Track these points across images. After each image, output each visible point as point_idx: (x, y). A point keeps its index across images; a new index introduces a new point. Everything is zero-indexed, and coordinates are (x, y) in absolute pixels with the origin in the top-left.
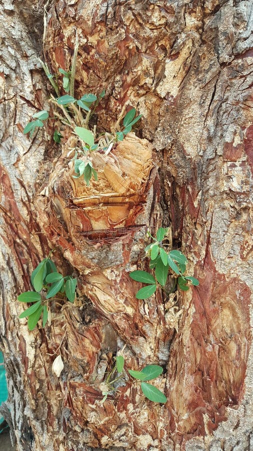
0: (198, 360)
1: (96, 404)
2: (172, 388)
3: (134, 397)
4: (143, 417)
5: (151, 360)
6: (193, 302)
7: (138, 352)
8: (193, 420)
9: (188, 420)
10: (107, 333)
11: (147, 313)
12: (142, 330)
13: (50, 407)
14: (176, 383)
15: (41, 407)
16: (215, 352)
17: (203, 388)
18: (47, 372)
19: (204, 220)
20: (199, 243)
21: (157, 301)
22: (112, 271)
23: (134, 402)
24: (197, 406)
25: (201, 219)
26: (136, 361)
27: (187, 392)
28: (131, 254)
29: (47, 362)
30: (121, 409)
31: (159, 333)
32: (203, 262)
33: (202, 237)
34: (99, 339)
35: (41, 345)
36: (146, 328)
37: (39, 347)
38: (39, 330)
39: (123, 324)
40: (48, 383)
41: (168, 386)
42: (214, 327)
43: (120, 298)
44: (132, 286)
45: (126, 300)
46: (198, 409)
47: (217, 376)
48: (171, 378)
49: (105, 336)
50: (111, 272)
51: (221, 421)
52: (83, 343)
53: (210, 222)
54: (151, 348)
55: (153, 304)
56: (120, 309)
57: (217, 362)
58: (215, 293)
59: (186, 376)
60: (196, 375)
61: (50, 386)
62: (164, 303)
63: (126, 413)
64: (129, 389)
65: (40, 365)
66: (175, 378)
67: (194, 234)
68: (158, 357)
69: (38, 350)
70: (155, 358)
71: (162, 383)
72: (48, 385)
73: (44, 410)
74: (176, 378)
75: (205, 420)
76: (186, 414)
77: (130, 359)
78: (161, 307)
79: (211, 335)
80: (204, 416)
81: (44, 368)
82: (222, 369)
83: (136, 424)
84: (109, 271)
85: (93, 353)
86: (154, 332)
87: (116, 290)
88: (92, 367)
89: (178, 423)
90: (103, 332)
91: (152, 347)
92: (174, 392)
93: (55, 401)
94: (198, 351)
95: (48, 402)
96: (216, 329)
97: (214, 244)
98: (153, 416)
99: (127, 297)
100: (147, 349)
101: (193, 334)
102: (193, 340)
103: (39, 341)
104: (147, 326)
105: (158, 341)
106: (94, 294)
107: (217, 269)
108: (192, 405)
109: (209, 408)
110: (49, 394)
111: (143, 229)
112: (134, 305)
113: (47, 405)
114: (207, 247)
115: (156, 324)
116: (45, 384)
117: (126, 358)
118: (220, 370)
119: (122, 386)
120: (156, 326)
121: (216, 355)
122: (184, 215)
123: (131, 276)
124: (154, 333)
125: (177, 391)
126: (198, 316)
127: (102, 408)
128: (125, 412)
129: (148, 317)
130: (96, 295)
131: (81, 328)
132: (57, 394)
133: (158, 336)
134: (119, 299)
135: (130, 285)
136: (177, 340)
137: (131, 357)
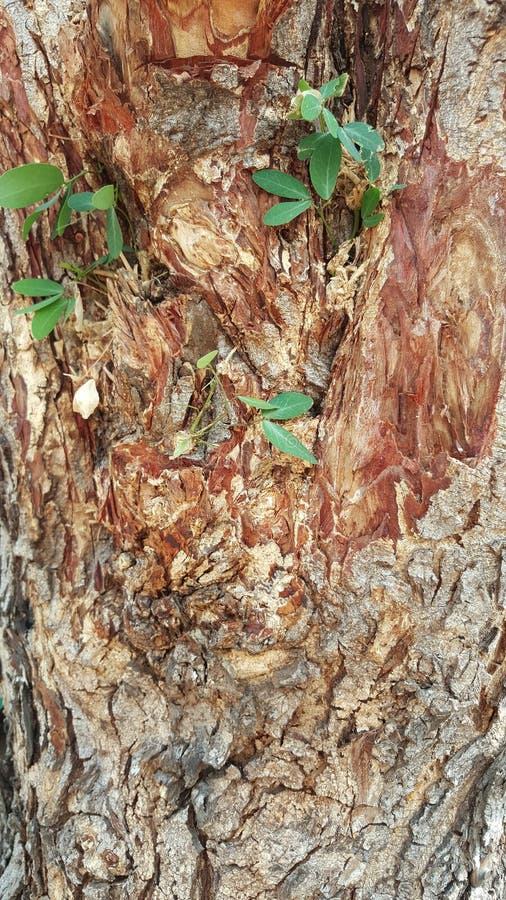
0: (392, 367)
1: (165, 477)
2: (330, 439)
3: (246, 461)
4: (264, 507)
5: (288, 380)
6: (391, 240)
7: (262, 363)
8: (373, 504)
9: (362, 505)
10: (197, 322)
11: (287, 269)
12: (273, 306)
13: (70, 539)
14: (340, 424)
15: (52, 540)
16: (431, 336)
17: (400, 426)
18: (70, 460)
19: (427, 55)
20: (414, 110)
21: (311, 254)
22: (214, 163)
23: (246, 474)
24: (383, 466)
25: (421, 55)
26: (255, 383)
27: (363, 438)
28: (258, 124)
29: (71, 435)
30: (217, 487)
31: (310, 322)
32: (418, 150)
33: (420, 97)
34: (178, 336)
35: (59, 395)
36: (283, 302)
37: (55, 400)
38: (57, 361)
39: (230, 291)
40: (70, 486)
41: (321, 435)
42: (433, 287)
43: (228, 229)
44: (256, 203)
45: (242, 235)
46: (385, 473)
47: (432, 395)
48: (329, 416)
49: (193, 328)
50: (211, 166)
51: (433, 491)
52: (143, 331)
53: (439, 59)
54: (289, 353)
55: (301, 255)
56: (228, 255)
57: (435, 358)
58: (443, 208)
59: (362, 404)
60: (385, 398)
61: (73, 493)
62: (326, 261)
63: (227, 497)
64: (238, 446)
65: (55, 441)
66: (338, 416)
67: (403, 95)
68: (304, 376)
69: (52, 405)
70: (298, 376)
71: (310, 429)
72: (70, 488)
73: (58, 546)
74: (342, 415)
75: (400, 500)
76: (358, 492)
77: (244, 379)
78: (320, 268)
79: (425, 305)
80: (398, 489)
81: (62, 450)
82: (445, 381)
83: (246, 520)
84: (206, 162)
85: (163, 354)
86: (301, 317)
87: (219, 208)
88: (161, 390)
89: (338, 514)
90: (188, 317)
91: (293, 352)
92: (334, 446)
93: (82, 529)
94: (394, 346)
95: (66, 528)
96: (437, 290)
97: (447, 102)
98: (286, 502)
99: (243, 228)
100: (281, 355)
101: (384, 311)
102: (384, 324)
103: (55, 386)
104: (286, 298)
105: (306, 338)
106: (173, 240)
107: (449, 155)
108: (372, 467)
109: (411, 466)
110: (70, 511)
111: (288, 71)
112: (258, 248)
113: (64, 533)
114: (431, 114)
115: (305, 300)
116: (64, 487)
117: (235, 378)
118: (441, 379)
119: (222, 439)
120: (304, 304)
121: (433, 342)
122: (385, 67)
123: (256, 177)
124: (298, 318)
125: (341, 443)
126: (399, 267)
127: (176, 481)
128: (225, 492)
129: (289, 277)
130: (178, 244)
131: (141, 305)
132: (88, 511)
133: (307, 327)
134: (225, 231)
135: (252, 199)
136: (349, 337)
137: (246, 374)
